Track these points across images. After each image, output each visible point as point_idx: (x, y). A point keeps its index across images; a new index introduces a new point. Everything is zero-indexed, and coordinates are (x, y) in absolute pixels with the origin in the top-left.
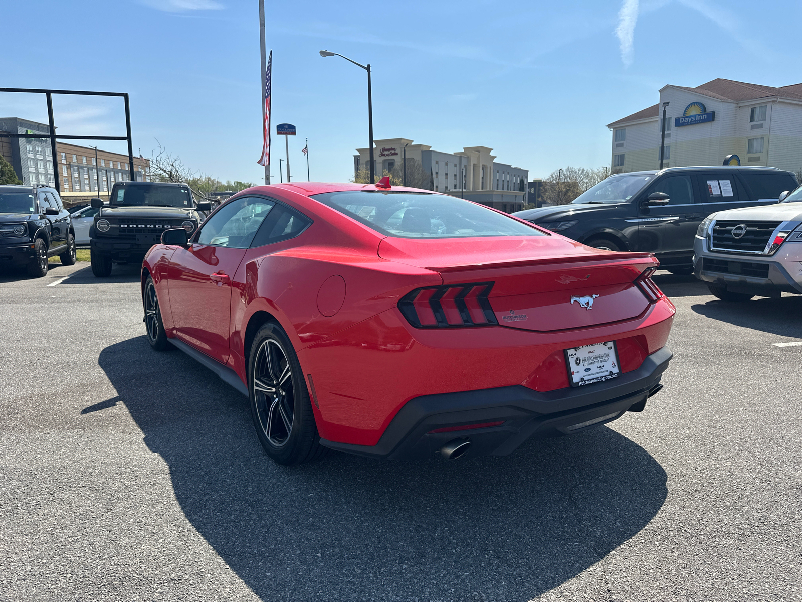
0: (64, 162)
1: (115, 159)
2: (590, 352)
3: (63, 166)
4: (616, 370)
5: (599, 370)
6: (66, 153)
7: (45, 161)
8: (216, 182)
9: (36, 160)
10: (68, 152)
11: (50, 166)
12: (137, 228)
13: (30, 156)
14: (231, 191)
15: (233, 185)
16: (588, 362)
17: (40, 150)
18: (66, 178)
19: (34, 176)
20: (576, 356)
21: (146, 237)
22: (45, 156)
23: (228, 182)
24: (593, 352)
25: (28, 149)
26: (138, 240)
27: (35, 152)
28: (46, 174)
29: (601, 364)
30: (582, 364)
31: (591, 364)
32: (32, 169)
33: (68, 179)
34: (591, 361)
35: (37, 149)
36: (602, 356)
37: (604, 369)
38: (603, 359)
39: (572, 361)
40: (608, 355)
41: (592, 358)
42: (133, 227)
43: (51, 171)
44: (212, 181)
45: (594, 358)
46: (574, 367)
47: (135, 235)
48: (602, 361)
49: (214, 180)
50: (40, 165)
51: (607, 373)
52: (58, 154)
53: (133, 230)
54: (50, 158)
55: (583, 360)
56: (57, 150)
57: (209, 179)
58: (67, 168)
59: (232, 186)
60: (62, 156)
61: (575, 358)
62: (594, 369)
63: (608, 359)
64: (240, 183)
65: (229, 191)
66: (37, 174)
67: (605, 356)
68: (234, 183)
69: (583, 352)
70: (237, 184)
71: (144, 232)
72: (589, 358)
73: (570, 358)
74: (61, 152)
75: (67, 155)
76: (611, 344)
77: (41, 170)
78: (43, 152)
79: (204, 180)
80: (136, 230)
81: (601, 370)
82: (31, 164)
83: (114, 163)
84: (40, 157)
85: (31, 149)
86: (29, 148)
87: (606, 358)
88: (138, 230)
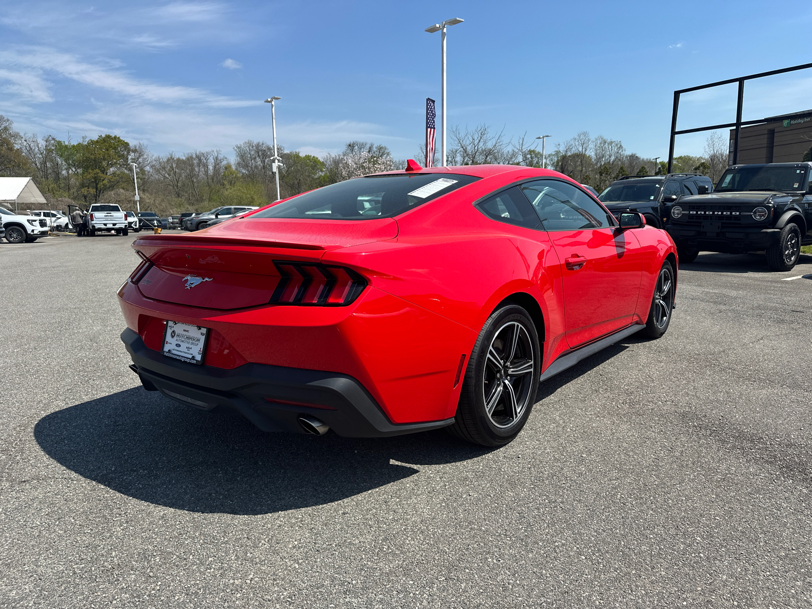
2: (185, 331)
4: (199, 357)
5: (186, 350)
12: (705, 215)
16: (181, 339)
20: (173, 329)
21: (711, 224)
24: (187, 331)
26: (703, 227)
29: (190, 346)
30: (175, 338)
31: (183, 341)
34: (183, 339)
36: (193, 339)
37: (191, 351)
38: (194, 342)
39: (169, 332)
40: (199, 340)
41: (185, 337)
42: (701, 214)
45: (187, 337)
46: (168, 338)
47: (701, 223)
48: (192, 344)
51: (190, 357)
53: (701, 217)
55: (177, 335)
61: (172, 331)
62: (183, 347)
67: (196, 340)
69: (179, 328)
71: (711, 219)
72: (183, 336)
73: (168, 328)
76: (204, 330)
80: (703, 217)
81: (188, 352)
87: (196, 343)
88: (706, 217)
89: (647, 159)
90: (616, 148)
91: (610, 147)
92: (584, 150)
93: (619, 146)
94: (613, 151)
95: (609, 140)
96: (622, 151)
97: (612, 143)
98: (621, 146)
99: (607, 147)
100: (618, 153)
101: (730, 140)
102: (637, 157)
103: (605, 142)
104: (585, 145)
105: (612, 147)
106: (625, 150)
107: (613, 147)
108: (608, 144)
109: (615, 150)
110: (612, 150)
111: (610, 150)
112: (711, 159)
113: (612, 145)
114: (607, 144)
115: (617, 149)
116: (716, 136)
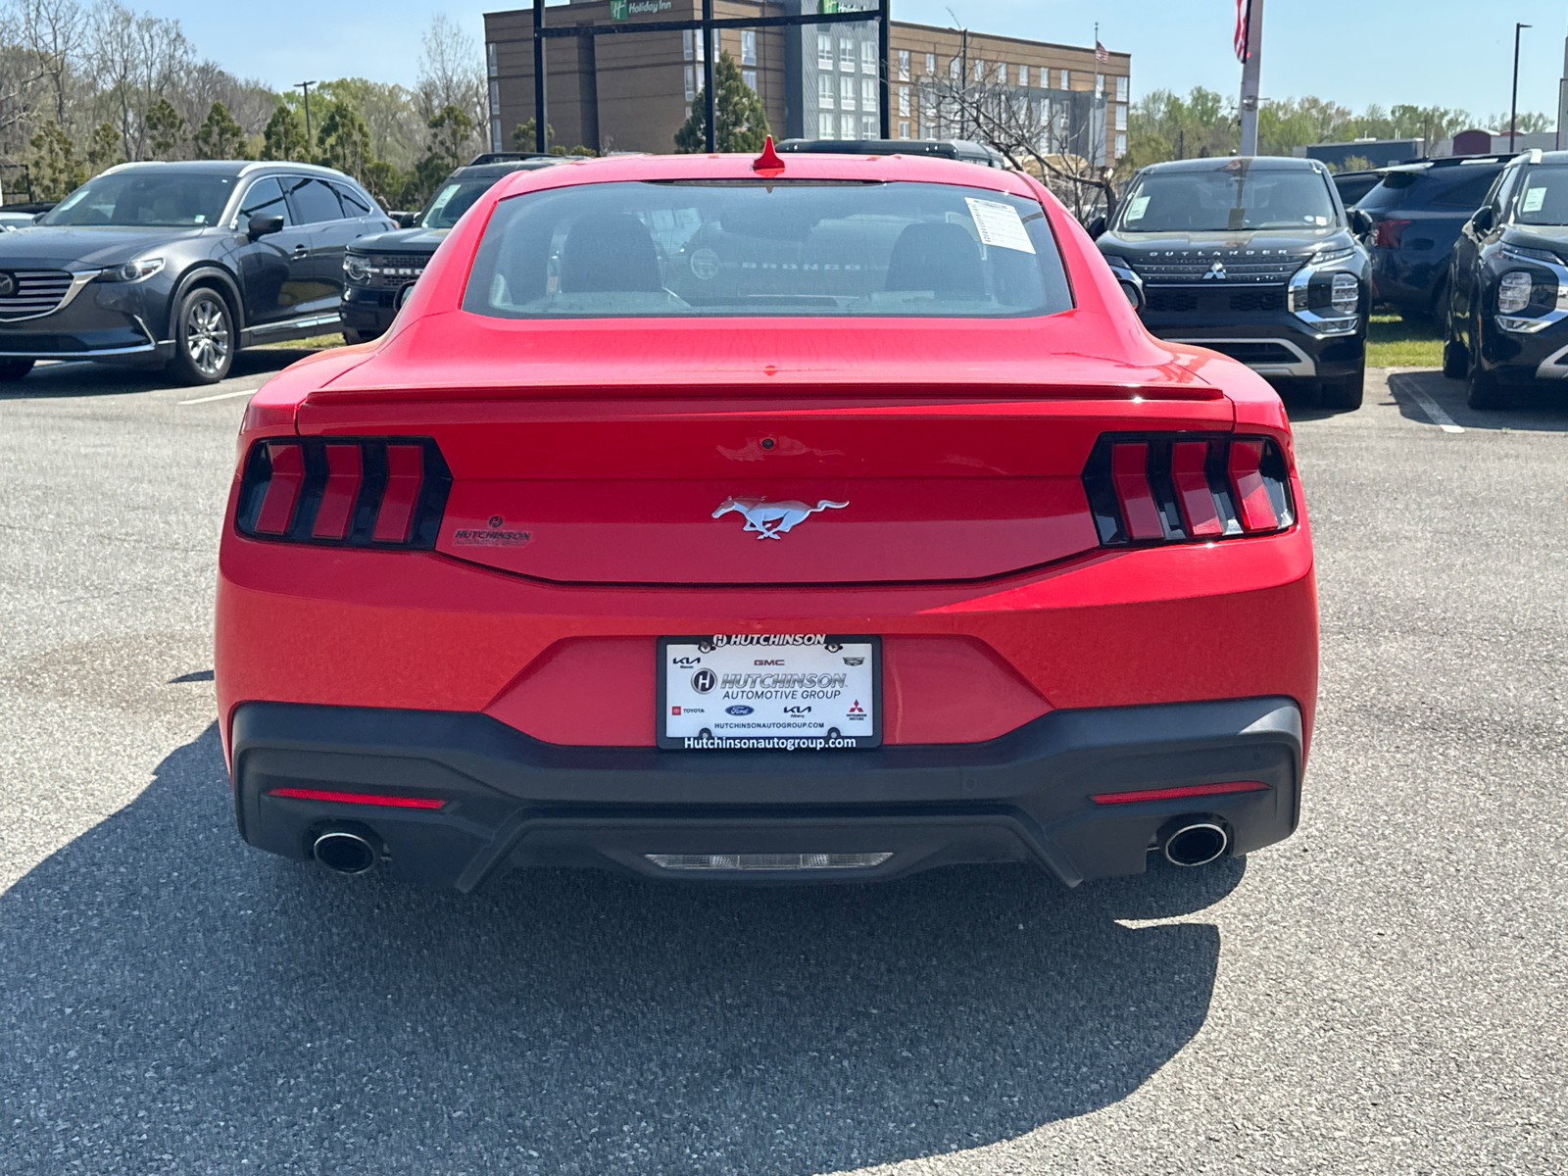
0: (904, 77)
1: (1037, 61)
3: (901, 89)
4: (859, 728)
5: (787, 718)
6: (911, 51)
7: (858, 77)
8: (1334, 111)
9: (836, 75)
10: (918, 49)
11: (870, 91)
13: (826, 64)
14: (1373, 140)
15: (1390, 118)
16: (747, 688)
17: (849, 46)
18: (907, 123)
19: (829, 119)
20: (697, 668)
22: (858, 67)
23: (1374, 110)
25: (820, 47)
27: (836, 55)
28: (858, 114)
29: (802, 703)
30: (718, 691)
31: (758, 695)
32: (826, 103)
33: (910, 125)
34: (758, 689)
35: (842, 46)
36: (811, 681)
37: (810, 718)
38: (817, 688)
39: (679, 677)
40: (842, 681)
41: (769, 681)
43: (871, 105)
44: (1323, 110)
45: (776, 682)
46: (680, 695)
48: (810, 695)
49: (1329, 105)
50: (847, 87)
52: (891, 54)
54: (871, 68)
55: (725, 682)
56: (892, 43)
57: (1315, 102)
58: (911, 95)
59: (1386, 122)
60: (899, 60)
61: (693, 672)
62: (769, 711)
63: (836, 694)
64: (1413, 110)
65: (1366, 140)
66: (837, 114)
67: (825, 681)
68: (1393, 112)
69: (732, 659)
70: (1404, 114)
72: (755, 679)
73: (672, 667)
74: (898, 49)
75: (916, 57)
76: (860, 650)
77: (848, 104)
78: (856, 52)
79: (1296, 106)
81: (798, 720)
82: (825, 86)
83: (1033, 70)
84: (847, 66)
85: (828, 47)
86: (824, 43)
87: (830, 689)
89: (247, 83)
90: (165, 41)
91: (147, 38)
92: (59, 40)
93: (173, 36)
94: (157, 50)
95: (139, 16)
96: (186, 52)
97: (149, 24)
98: (178, 35)
99: (135, 35)
100: (172, 57)
101: (487, 43)
102: (221, 73)
103: (129, 21)
104: (61, 23)
105: (151, 37)
106: (194, 51)
107: (156, 39)
108: (140, 27)
109: (164, 46)
110: (152, 46)
111: (148, 46)
112: (426, 94)
113: (153, 33)
114: (133, 27)
115: (169, 44)
116: (446, 28)
